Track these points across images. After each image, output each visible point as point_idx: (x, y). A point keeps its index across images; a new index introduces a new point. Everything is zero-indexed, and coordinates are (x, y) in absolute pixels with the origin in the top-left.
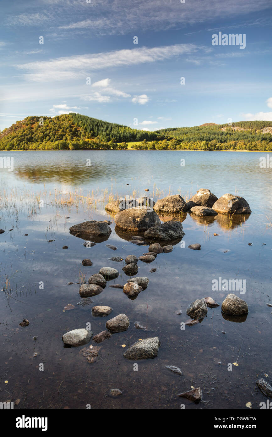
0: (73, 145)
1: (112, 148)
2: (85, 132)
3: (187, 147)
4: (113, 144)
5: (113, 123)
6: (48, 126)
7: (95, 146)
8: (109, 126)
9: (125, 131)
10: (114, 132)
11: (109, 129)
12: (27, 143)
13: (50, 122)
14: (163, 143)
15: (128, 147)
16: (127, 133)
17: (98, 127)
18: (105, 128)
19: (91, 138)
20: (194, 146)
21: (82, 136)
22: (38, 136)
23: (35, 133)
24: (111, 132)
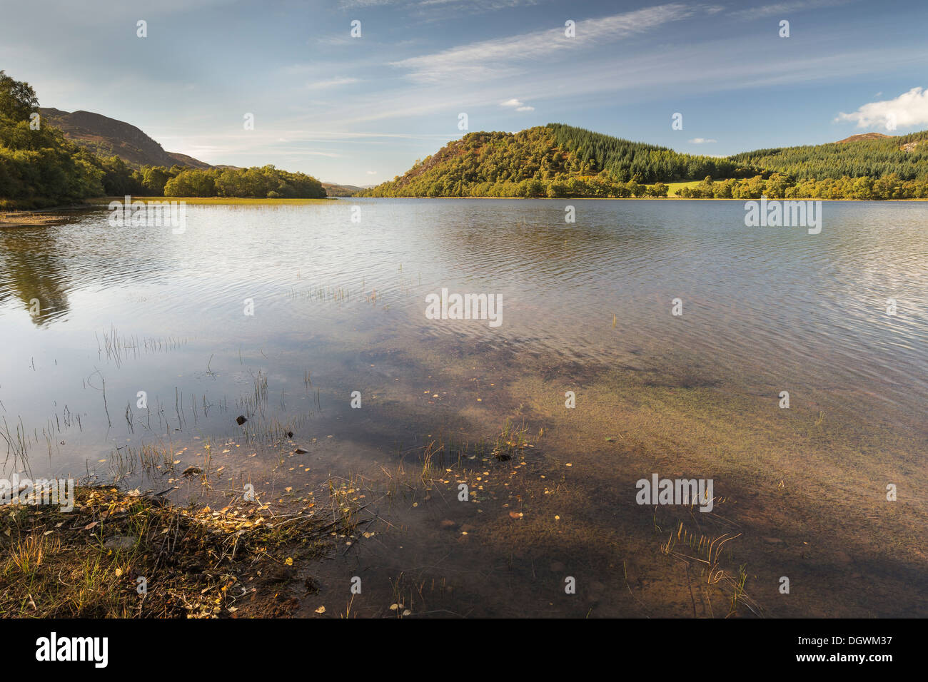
0: (555, 188)
1: (633, 196)
2: (577, 163)
3: (814, 193)
4: (637, 187)
5: (637, 143)
6: (505, 151)
7: (598, 191)
8: (629, 150)
9: (663, 159)
10: (639, 161)
11: (628, 156)
12: (467, 185)
13: (510, 143)
14: (752, 184)
15: (668, 193)
16: (666, 164)
17: (605, 151)
18: (619, 154)
19: (590, 175)
20: (834, 189)
21: (570, 171)
22: (488, 171)
23: (482, 165)
24: (631, 160)
